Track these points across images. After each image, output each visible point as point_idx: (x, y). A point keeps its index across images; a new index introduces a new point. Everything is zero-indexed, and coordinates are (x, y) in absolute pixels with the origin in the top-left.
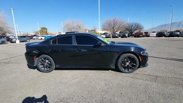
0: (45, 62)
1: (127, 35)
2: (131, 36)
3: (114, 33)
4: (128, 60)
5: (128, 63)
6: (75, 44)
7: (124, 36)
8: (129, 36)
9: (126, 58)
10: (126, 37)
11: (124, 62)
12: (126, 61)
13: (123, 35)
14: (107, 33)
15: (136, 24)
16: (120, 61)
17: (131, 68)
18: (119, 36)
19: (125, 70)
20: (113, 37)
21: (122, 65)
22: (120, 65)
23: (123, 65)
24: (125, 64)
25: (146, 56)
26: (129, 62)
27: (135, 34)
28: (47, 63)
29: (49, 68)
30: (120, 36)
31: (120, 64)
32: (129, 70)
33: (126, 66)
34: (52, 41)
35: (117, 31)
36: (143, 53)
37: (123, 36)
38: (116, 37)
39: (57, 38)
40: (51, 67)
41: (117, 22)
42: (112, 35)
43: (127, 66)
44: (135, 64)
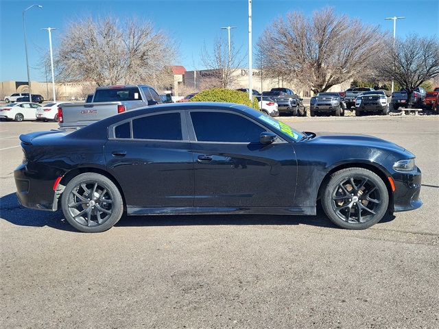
0: (90, 197)
1: (384, 101)
2: (405, 105)
3: (322, 89)
4: (356, 188)
5: (355, 197)
6: (189, 136)
7: (369, 108)
8: (395, 107)
9: (348, 182)
10: (380, 111)
11: (345, 194)
12: (351, 193)
13: (366, 102)
14: (284, 90)
15: (429, 46)
16: (331, 190)
17: (365, 213)
18: (349, 108)
19: (347, 218)
20: (315, 113)
21: (338, 206)
22: (332, 203)
23: (341, 204)
24: (347, 202)
25: (411, 176)
26: (360, 193)
27: (429, 95)
28: (96, 202)
29: (103, 216)
30: (350, 105)
31: (330, 200)
32: (358, 220)
33: (350, 206)
34: (116, 128)
35: (337, 82)
36: (401, 167)
37: (367, 108)
38: (331, 112)
39: (131, 120)
40: (109, 212)
41: (334, 34)
42: (313, 101)
43: (353, 206)
44: (378, 199)
